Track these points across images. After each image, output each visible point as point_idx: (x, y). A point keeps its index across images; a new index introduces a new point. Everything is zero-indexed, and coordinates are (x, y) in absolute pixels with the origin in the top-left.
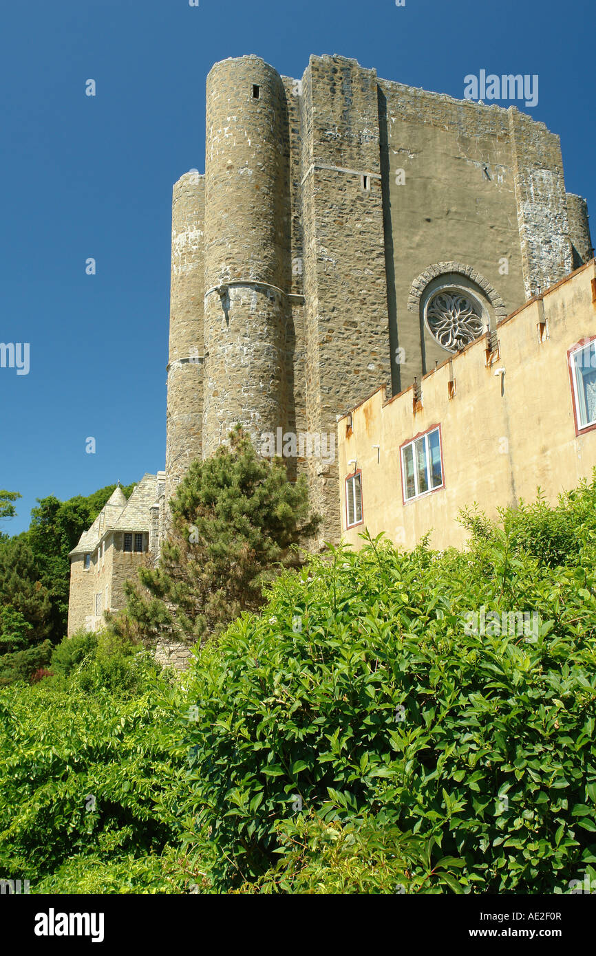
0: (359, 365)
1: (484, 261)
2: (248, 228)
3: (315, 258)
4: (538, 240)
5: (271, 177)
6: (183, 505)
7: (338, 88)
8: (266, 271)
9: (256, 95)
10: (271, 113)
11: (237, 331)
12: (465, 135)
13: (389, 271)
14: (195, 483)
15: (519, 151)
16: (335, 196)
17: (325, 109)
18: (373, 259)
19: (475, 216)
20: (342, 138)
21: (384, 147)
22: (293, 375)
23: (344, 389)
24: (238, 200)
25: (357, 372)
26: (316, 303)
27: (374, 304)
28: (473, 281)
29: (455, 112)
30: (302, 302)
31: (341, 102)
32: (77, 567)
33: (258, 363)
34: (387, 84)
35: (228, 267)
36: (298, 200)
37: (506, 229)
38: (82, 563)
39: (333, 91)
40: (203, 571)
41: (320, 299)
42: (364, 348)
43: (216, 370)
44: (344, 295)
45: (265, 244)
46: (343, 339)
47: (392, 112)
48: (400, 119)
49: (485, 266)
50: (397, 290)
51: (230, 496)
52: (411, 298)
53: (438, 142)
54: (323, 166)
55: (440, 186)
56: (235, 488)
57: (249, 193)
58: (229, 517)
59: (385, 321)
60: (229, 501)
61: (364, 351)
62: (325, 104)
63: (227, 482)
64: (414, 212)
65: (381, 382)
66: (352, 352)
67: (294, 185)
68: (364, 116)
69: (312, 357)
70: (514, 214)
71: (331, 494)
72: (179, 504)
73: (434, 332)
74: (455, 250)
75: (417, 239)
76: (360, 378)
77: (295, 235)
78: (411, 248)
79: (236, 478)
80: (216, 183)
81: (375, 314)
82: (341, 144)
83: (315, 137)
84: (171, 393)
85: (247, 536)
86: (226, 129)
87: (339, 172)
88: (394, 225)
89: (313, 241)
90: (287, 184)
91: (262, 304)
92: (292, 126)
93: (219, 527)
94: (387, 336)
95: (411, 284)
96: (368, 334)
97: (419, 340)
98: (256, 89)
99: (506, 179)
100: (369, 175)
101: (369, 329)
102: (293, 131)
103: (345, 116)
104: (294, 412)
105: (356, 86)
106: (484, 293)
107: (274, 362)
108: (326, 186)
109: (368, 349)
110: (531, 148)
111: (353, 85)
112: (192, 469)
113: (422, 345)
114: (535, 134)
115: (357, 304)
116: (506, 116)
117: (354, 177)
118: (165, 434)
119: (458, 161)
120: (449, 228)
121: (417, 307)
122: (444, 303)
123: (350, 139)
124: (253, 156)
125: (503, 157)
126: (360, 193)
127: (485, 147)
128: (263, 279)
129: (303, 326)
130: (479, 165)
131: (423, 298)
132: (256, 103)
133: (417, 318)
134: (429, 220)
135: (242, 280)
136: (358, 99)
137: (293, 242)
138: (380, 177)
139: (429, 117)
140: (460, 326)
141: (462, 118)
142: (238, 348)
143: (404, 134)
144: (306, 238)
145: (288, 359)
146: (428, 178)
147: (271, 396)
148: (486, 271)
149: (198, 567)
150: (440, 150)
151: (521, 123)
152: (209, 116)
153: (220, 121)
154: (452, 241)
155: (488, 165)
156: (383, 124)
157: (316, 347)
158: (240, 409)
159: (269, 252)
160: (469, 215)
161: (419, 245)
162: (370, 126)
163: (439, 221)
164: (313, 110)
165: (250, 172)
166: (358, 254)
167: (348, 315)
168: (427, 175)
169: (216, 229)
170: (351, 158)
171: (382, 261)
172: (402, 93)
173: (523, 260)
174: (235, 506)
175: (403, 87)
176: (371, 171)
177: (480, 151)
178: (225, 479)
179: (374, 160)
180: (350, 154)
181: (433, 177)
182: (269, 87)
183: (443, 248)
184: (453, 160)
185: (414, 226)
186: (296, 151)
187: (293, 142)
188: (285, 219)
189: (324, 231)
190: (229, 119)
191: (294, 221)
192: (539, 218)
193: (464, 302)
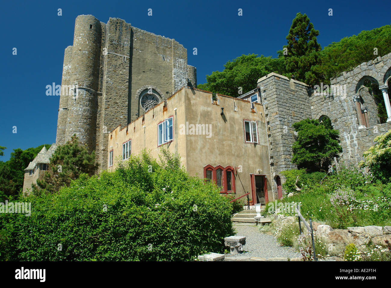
0: (117, 116)
1: (160, 86)
2: (84, 70)
3: (106, 81)
4: (177, 80)
5: (94, 54)
6: (54, 159)
7: (118, 28)
8: (90, 84)
9: (91, 28)
10: (95, 34)
11: (78, 103)
12: (158, 46)
13: (130, 87)
14: (58, 152)
15: (174, 53)
16: (114, 62)
17: (113, 35)
18: (125, 83)
19: (159, 71)
20: (118, 44)
21: (131, 48)
22: (96, 118)
23: (112, 123)
24: (82, 61)
25: (116, 118)
26: (105, 96)
27: (124, 97)
28: (157, 91)
29: (155, 39)
30: (101, 95)
31: (119, 33)
32: (27, 175)
33: (84, 114)
34: (134, 28)
35: (77, 82)
36: (103, 62)
37: (168, 75)
38: (29, 173)
39: (116, 29)
40: (58, 181)
41: (106, 95)
42: (119, 111)
43: (71, 115)
44: (114, 94)
45: (90, 76)
46: (113, 108)
47: (135, 37)
48: (138, 40)
49: (161, 87)
50: (132, 93)
51: (68, 157)
52: (136, 96)
53: (149, 48)
54: (111, 53)
55: (149, 61)
56: (70, 155)
57: (86, 59)
58: (68, 164)
59: (127, 103)
60: (68, 159)
61: (119, 112)
62: (113, 33)
63: (68, 153)
64: (139, 69)
65: (124, 121)
66: (115, 112)
67: (102, 57)
68: (126, 38)
69: (103, 113)
70: (171, 72)
71: (105, 156)
72: (52, 159)
73: (143, 107)
74: (152, 81)
75: (140, 77)
76: (117, 120)
77: (101, 73)
78: (138, 80)
79: (71, 152)
80: (75, 55)
81: (124, 100)
82: (117, 46)
83: (109, 43)
84: (59, 119)
85: (73, 170)
86: (80, 37)
87: (116, 55)
88: (133, 73)
89: (106, 76)
90: (99, 57)
91: (87, 95)
92: (103, 38)
93: (64, 167)
94: (127, 107)
95: (136, 92)
96: (121, 107)
97: (138, 109)
98: (91, 26)
99: (170, 60)
100: (126, 56)
101: (122, 105)
102: (103, 40)
103: (119, 37)
104: (96, 130)
105: (124, 28)
106: (160, 95)
107: (90, 114)
108: (111, 59)
109: (121, 111)
110: (178, 52)
111: (123, 28)
112: (58, 148)
113: (139, 110)
114: (180, 48)
115: (118, 97)
116: (171, 42)
117: (121, 57)
118: (56, 133)
119: (155, 54)
120: (151, 74)
121: (138, 99)
122: (147, 98)
123: (120, 45)
124: (88, 47)
125: (169, 54)
126: (122, 62)
127: (164, 50)
128: (88, 87)
129: (101, 102)
130: (162, 56)
131: (140, 96)
132: (91, 30)
133: (138, 102)
134: (144, 72)
135: (81, 87)
136: (124, 32)
137: (100, 75)
138: (129, 57)
139: (147, 40)
140: (152, 105)
141: (158, 41)
142: (78, 109)
143: (138, 44)
144: (104, 75)
145: (95, 113)
146: (145, 59)
147: (88, 124)
148: (161, 88)
149: (56, 179)
150: (150, 50)
151: (176, 44)
152: (75, 32)
153: (79, 35)
154: (151, 79)
155: (164, 56)
156: (132, 41)
157: (104, 110)
158: (77, 128)
159: (91, 78)
160: (157, 71)
161: (140, 79)
162: (127, 41)
163: (148, 72)
164: (109, 34)
165: (87, 52)
166: (120, 81)
167: (115, 100)
168: (145, 58)
169: (74, 69)
170: (120, 51)
171: (127, 84)
172: (139, 32)
173: (173, 86)
174: (70, 161)
175: (139, 30)
176: (126, 55)
177: (162, 51)
178: (68, 152)
179: (128, 52)
180: (120, 50)
181: (147, 58)
182: (96, 26)
183: (148, 81)
184: (154, 54)
185: (139, 73)
186: (103, 46)
187: (103, 43)
188: (98, 68)
189: (109, 73)
190: (81, 34)
191: (101, 69)
192: (178, 73)
193: (154, 97)
